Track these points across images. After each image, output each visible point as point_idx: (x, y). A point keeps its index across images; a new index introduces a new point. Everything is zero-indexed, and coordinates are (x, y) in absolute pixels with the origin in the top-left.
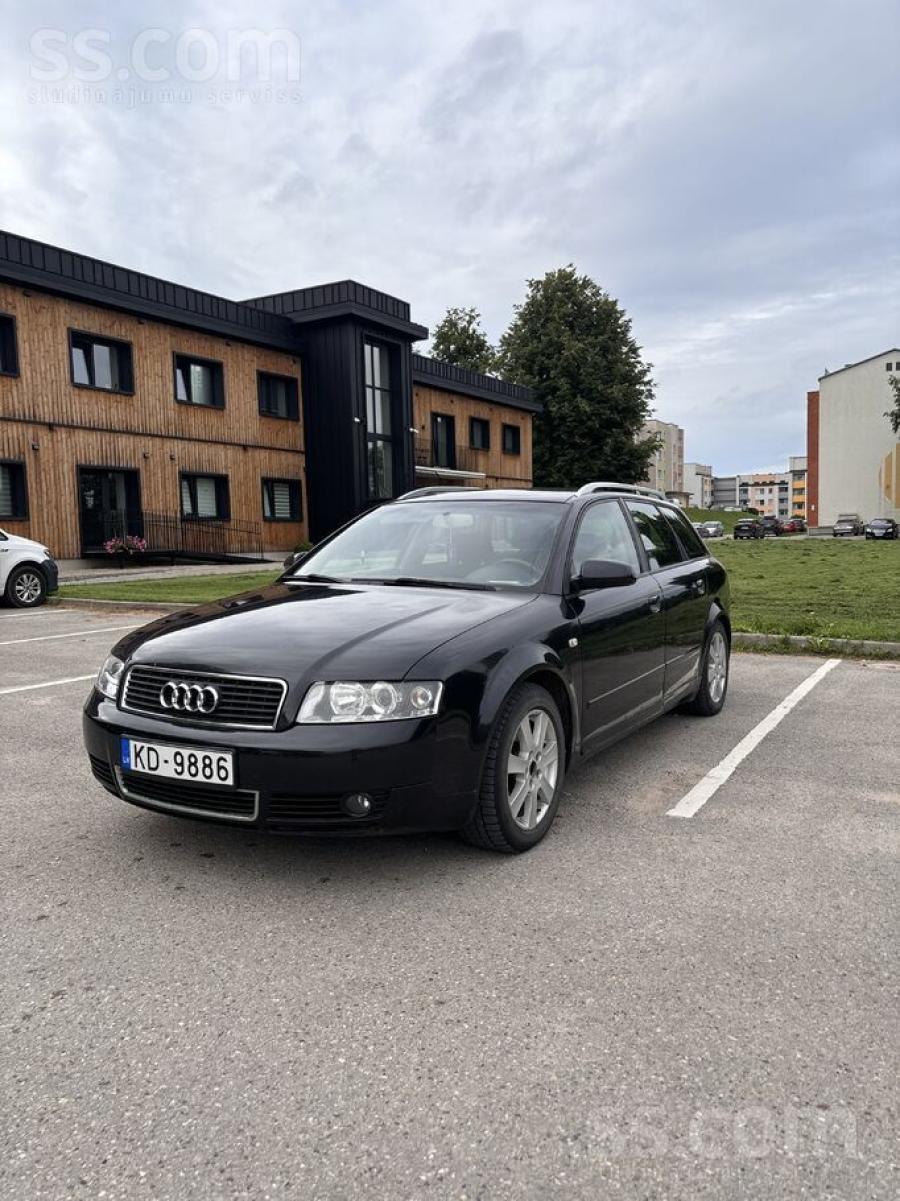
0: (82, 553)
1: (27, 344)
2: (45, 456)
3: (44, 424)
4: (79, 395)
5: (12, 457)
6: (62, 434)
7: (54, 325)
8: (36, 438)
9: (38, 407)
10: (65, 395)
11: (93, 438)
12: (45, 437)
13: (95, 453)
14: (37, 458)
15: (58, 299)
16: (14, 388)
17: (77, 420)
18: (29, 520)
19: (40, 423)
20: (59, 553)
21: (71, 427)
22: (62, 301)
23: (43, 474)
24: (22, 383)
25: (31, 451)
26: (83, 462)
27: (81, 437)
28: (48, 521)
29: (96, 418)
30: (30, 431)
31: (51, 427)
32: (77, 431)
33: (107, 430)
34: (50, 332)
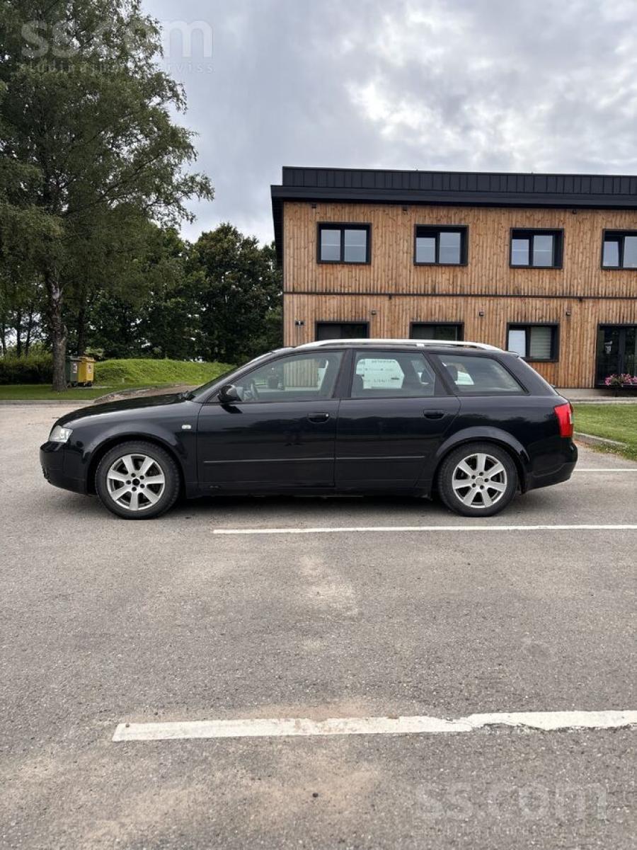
0: (595, 385)
1: (570, 246)
2: (575, 318)
3: (577, 298)
4: (606, 275)
5: (551, 321)
6: (589, 304)
7: (592, 230)
8: (570, 308)
9: (574, 287)
10: (595, 276)
11: (614, 305)
12: (576, 307)
13: (614, 314)
14: (569, 321)
15: (598, 211)
16: (558, 276)
17: (602, 292)
18: (558, 361)
19: (573, 297)
20: (578, 384)
21: (596, 298)
22: (600, 211)
23: (572, 331)
24: (563, 272)
25: (565, 316)
26: (604, 322)
27: (603, 305)
28: (572, 363)
29: (617, 290)
30: (566, 303)
31: (581, 299)
32: (601, 300)
33: (626, 298)
34: (589, 236)
